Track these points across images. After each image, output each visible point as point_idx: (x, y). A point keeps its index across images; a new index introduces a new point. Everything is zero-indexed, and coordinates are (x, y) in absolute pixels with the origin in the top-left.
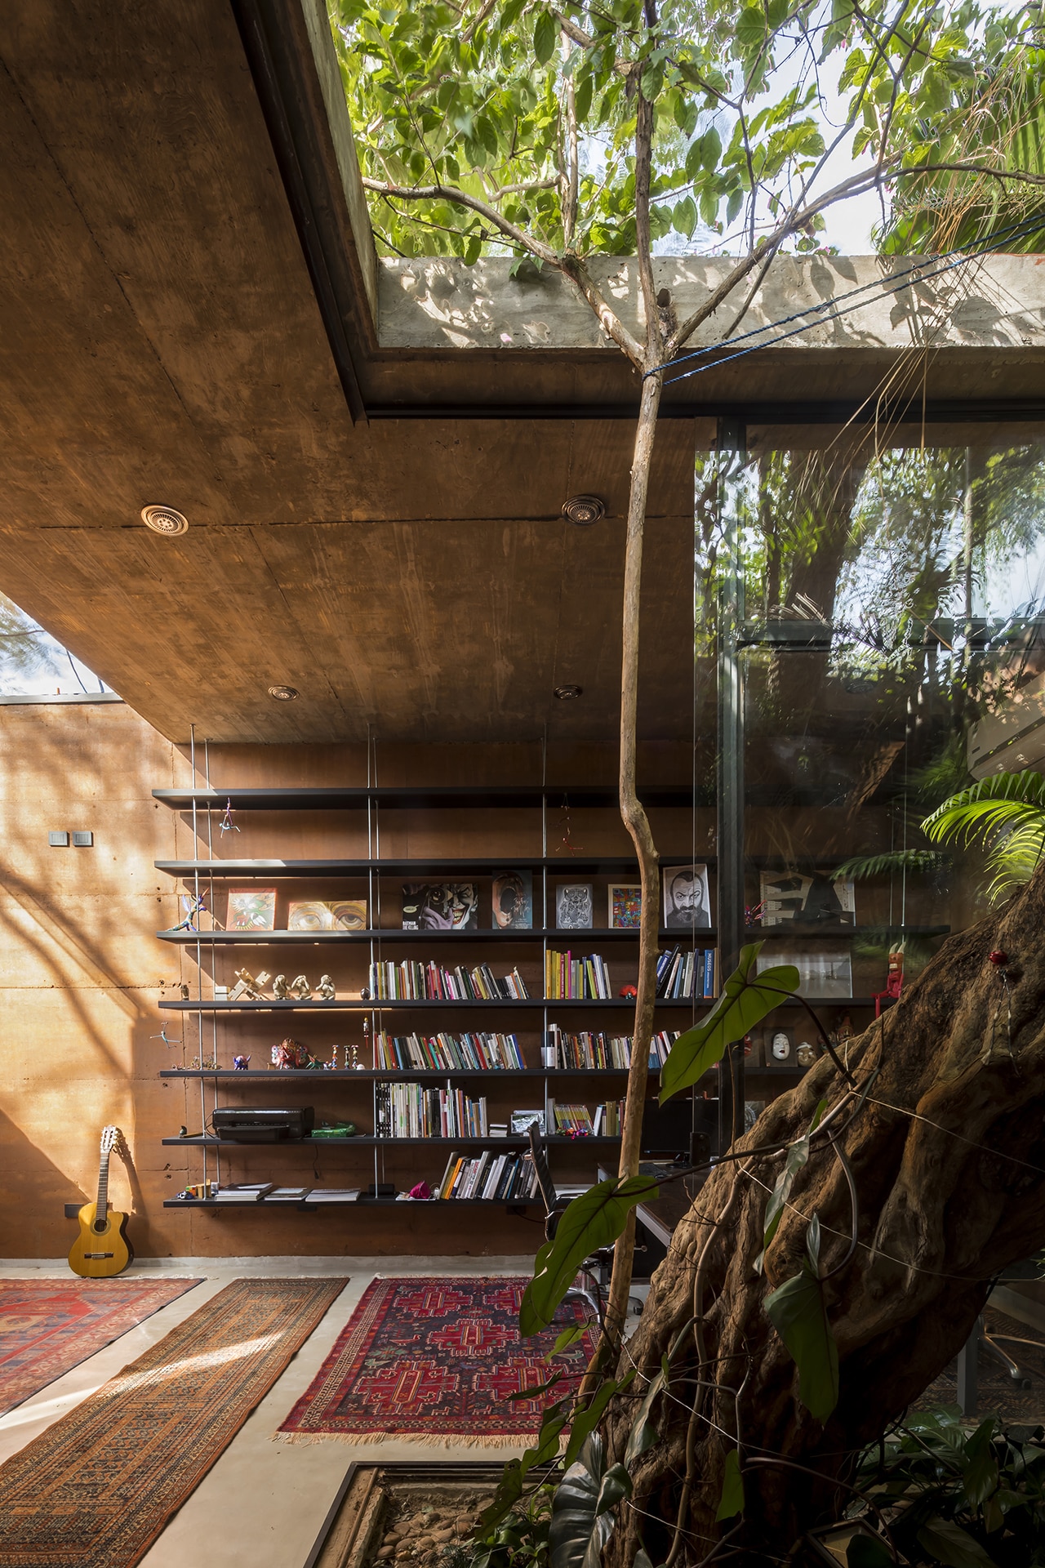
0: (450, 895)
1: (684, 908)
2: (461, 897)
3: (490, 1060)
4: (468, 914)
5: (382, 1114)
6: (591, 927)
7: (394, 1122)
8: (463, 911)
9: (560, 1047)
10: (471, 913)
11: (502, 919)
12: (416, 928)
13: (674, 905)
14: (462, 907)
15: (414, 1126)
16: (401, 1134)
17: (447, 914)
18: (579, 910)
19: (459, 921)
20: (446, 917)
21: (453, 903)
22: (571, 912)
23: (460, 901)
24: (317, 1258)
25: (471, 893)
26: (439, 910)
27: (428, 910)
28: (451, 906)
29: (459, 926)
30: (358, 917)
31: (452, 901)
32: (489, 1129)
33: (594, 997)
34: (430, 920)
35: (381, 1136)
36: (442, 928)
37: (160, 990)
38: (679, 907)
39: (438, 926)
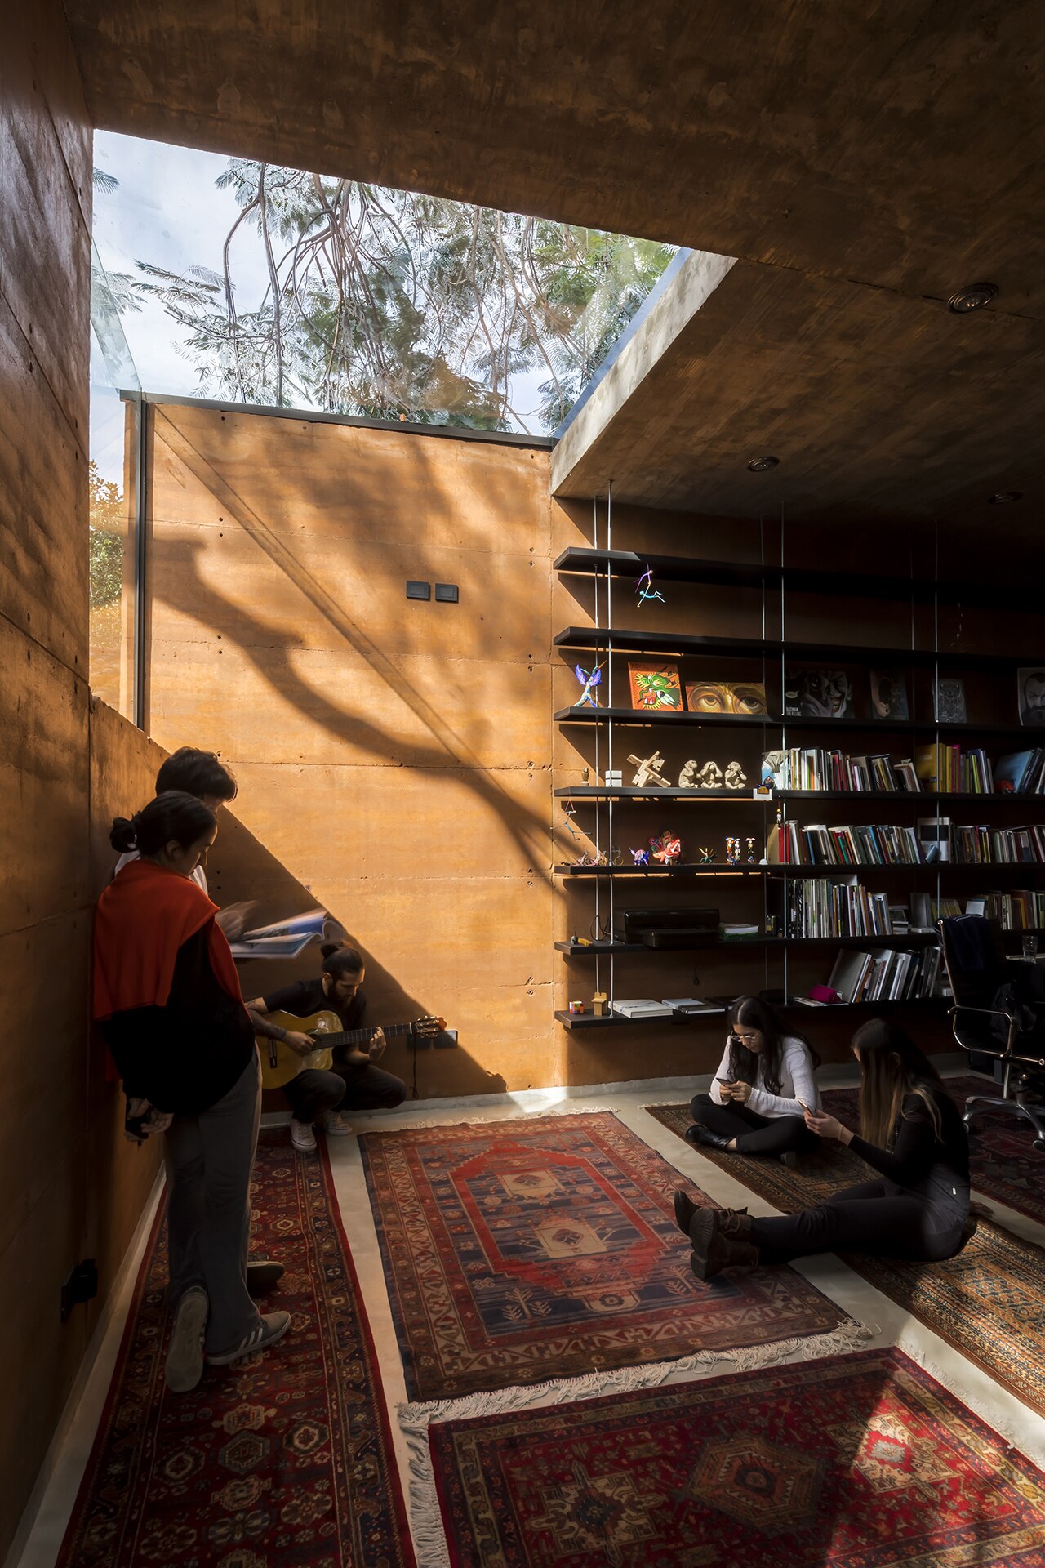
0: (826, 683)
1: (1036, 707)
2: (836, 684)
3: (893, 854)
4: (845, 703)
5: (794, 913)
6: (965, 722)
7: (807, 921)
8: (841, 699)
9: (952, 841)
10: (847, 701)
11: (883, 710)
12: (799, 714)
13: (1027, 704)
14: (838, 695)
15: (825, 925)
16: (814, 935)
17: (826, 701)
18: (954, 705)
19: (838, 709)
20: (826, 705)
21: (830, 691)
22: (948, 706)
23: (836, 688)
24: (689, 1077)
25: (844, 681)
26: (818, 696)
27: (809, 697)
28: (829, 693)
29: (838, 715)
30: (758, 701)
31: (828, 688)
32: (893, 925)
33: (978, 791)
34: (812, 706)
35: (793, 936)
36: (823, 716)
37: (528, 771)
38: (1031, 705)
39: (819, 713)
